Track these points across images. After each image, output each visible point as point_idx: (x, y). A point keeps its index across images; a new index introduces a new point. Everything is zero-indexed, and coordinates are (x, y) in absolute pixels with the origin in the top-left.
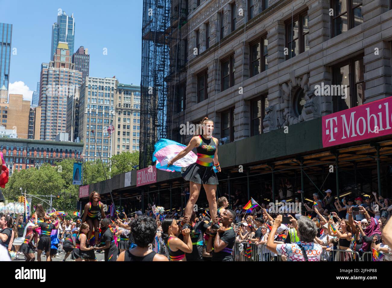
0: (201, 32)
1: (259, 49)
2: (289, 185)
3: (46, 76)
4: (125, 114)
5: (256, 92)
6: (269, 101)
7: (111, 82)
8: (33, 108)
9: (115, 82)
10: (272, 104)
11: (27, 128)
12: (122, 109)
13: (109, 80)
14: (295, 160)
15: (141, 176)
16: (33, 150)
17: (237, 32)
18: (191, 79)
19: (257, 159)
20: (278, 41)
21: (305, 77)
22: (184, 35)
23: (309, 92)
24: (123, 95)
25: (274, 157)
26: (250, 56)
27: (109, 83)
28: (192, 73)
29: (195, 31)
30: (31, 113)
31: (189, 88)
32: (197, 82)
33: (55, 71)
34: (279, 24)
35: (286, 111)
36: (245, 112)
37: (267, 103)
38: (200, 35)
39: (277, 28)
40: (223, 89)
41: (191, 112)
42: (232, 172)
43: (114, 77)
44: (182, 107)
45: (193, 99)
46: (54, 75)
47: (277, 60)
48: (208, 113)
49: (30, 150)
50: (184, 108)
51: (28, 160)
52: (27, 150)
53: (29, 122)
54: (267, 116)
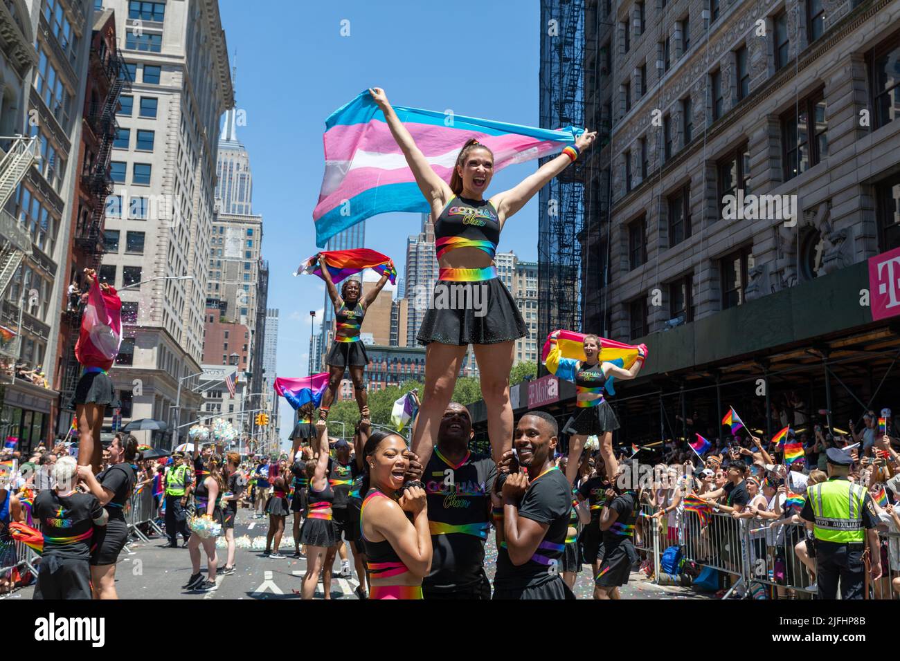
0: (633, 154)
1: (733, 171)
2: (798, 402)
3: (414, 255)
4: (528, 307)
5: (731, 244)
6: (754, 257)
7: (507, 259)
8: (396, 302)
9: (512, 259)
10: (762, 262)
11: (388, 329)
12: (524, 300)
13: (504, 256)
14: (812, 351)
15: (534, 392)
16: (396, 361)
17: (694, 145)
18: (619, 231)
19: (735, 352)
20: (769, 150)
21: (822, 209)
22: (605, 163)
23: (832, 234)
24: (524, 278)
25: (768, 346)
26: (719, 183)
27: (504, 261)
28: (621, 221)
29: (623, 153)
30: (393, 309)
31: (616, 248)
32: (628, 237)
33: (426, 247)
34: (769, 122)
35: (788, 272)
36: (711, 280)
37: (751, 261)
38: (632, 159)
39: (766, 128)
40: (672, 244)
41: (619, 286)
42: (688, 378)
43: (511, 252)
44: (606, 281)
45: (623, 266)
46: (427, 252)
47: (768, 184)
48: (649, 285)
49: (392, 362)
50: (610, 281)
51: (389, 377)
52: (387, 361)
53: (391, 321)
54: (751, 282)
